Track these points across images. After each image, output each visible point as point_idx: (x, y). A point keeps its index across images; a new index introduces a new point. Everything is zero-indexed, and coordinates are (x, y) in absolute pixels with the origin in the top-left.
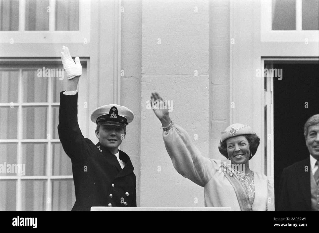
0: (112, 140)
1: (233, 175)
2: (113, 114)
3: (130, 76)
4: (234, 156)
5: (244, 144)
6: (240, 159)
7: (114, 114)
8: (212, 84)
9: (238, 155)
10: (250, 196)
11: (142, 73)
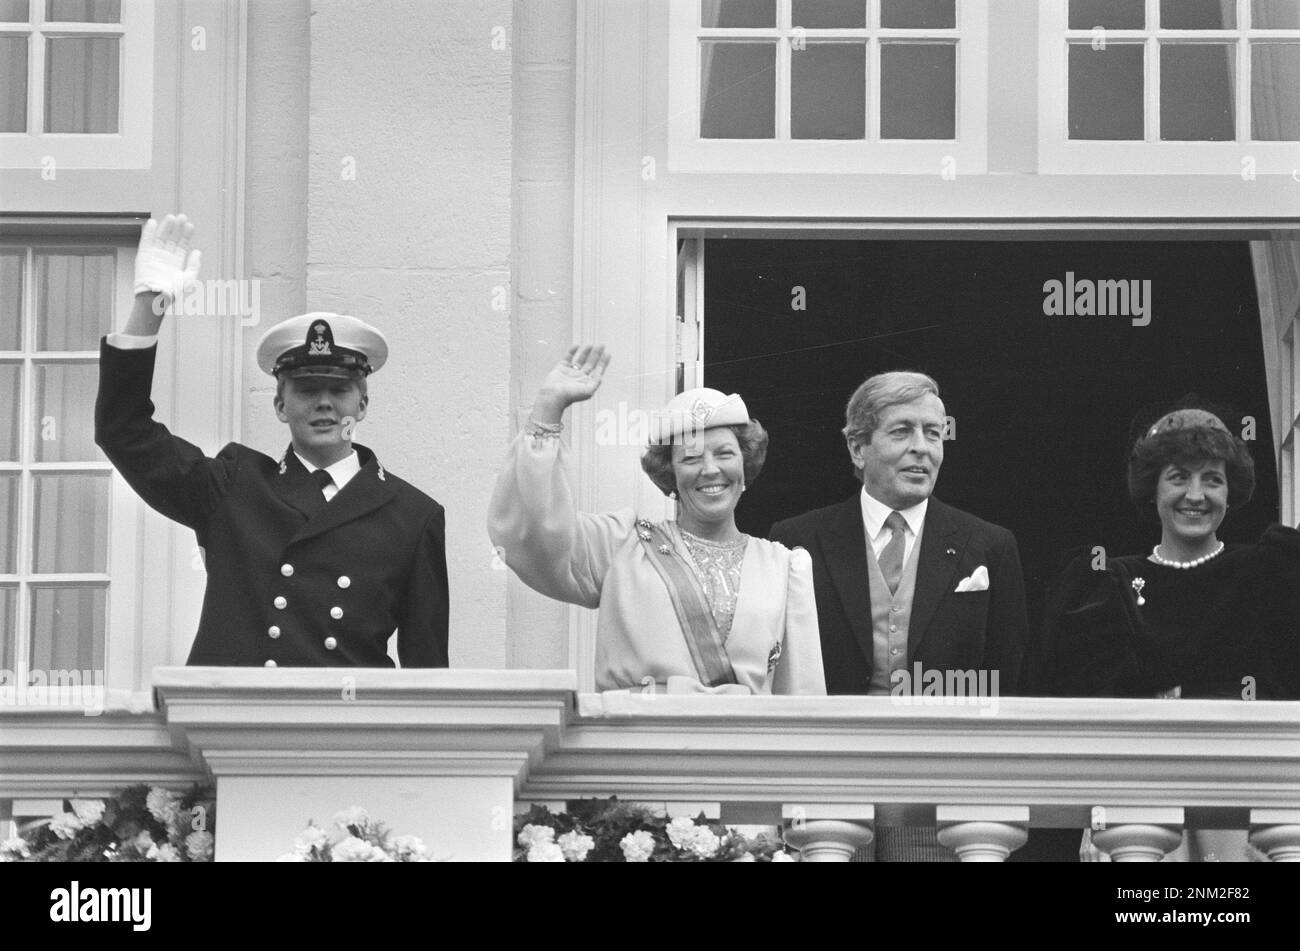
0: (324, 422)
1: (671, 549)
2: (318, 343)
3: (273, 272)
4: (698, 489)
5: (731, 452)
6: (715, 499)
7: (322, 342)
8: (521, 297)
9: (712, 486)
10: (721, 606)
11: (308, 264)
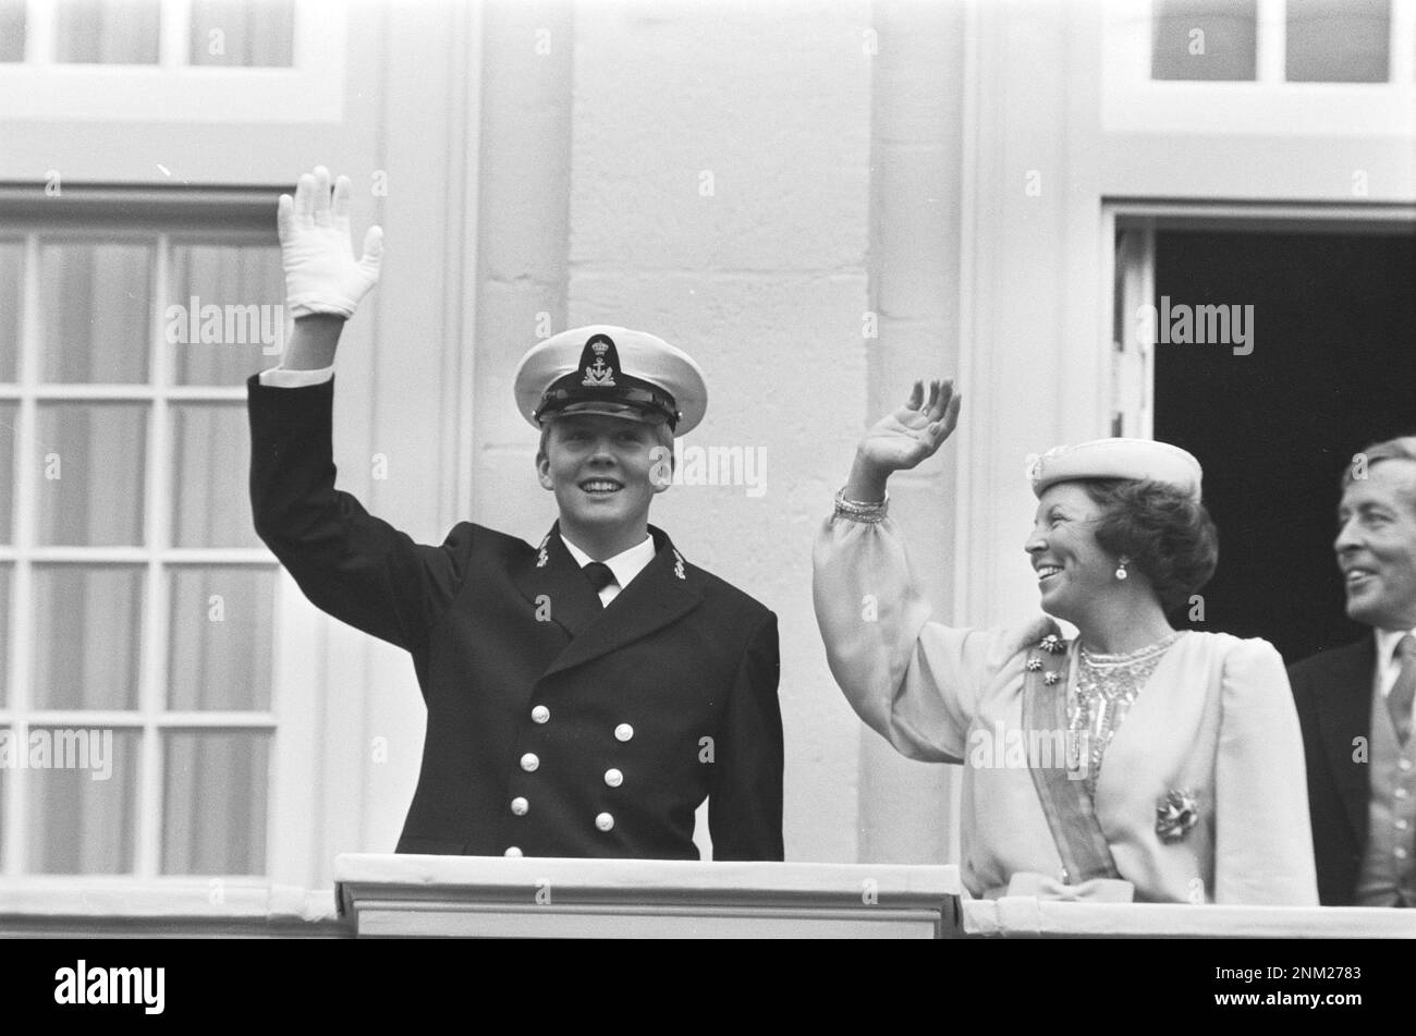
2: (596, 369)
3: (519, 275)
7: (603, 368)
8: (884, 313)
11: (570, 263)
